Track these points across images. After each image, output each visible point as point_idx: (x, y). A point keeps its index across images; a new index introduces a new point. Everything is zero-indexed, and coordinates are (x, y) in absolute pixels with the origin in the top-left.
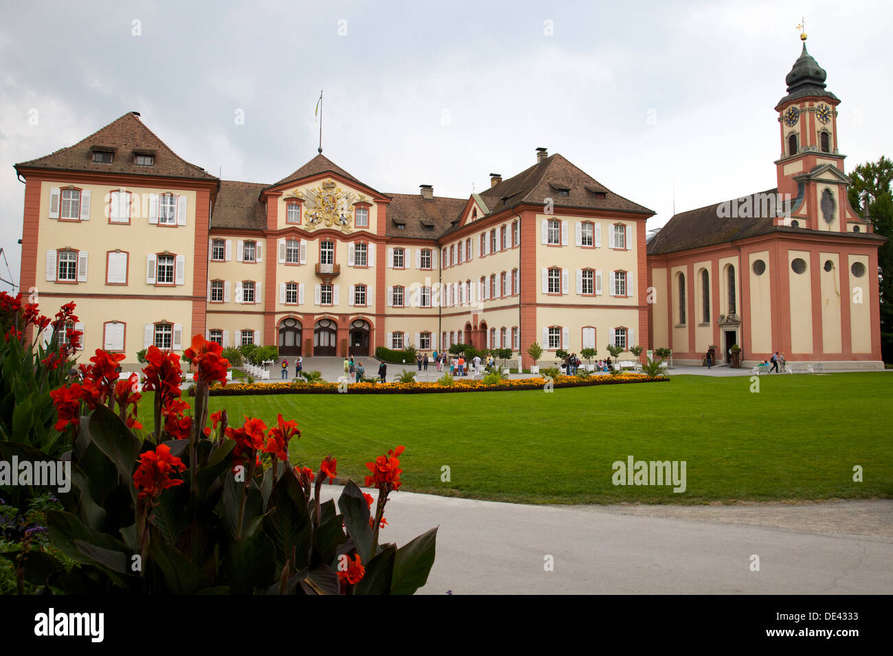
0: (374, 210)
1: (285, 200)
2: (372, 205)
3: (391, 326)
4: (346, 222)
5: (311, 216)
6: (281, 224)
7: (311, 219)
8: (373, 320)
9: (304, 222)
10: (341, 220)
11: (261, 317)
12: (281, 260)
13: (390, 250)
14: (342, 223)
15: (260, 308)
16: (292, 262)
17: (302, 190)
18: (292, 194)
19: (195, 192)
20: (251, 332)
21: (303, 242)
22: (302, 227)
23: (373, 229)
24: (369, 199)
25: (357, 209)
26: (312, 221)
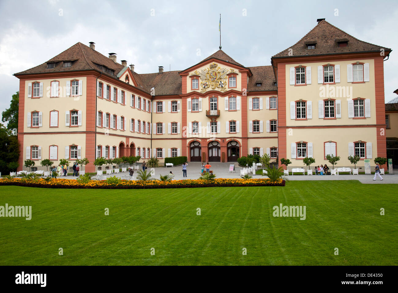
0: (239, 77)
1: (190, 77)
2: (238, 74)
3: (252, 144)
4: (223, 86)
5: (204, 84)
6: (189, 91)
7: (204, 86)
8: (240, 141)
9: (201, 88)
10: (220, 85)
11: (180, 141)
12: (189, 110)
13: (250, 99)
14: (221, 86)
15: (179, 136)
16: (195, 111)
17: (199, 71)
18: (194, 73)
19: (86, 77)
20: (176, 149)
21: (200, 99)
22: (199, 91)
23: (239, 88)
24: (236, 71)
25: (229, 77)
26: (205, 87)
